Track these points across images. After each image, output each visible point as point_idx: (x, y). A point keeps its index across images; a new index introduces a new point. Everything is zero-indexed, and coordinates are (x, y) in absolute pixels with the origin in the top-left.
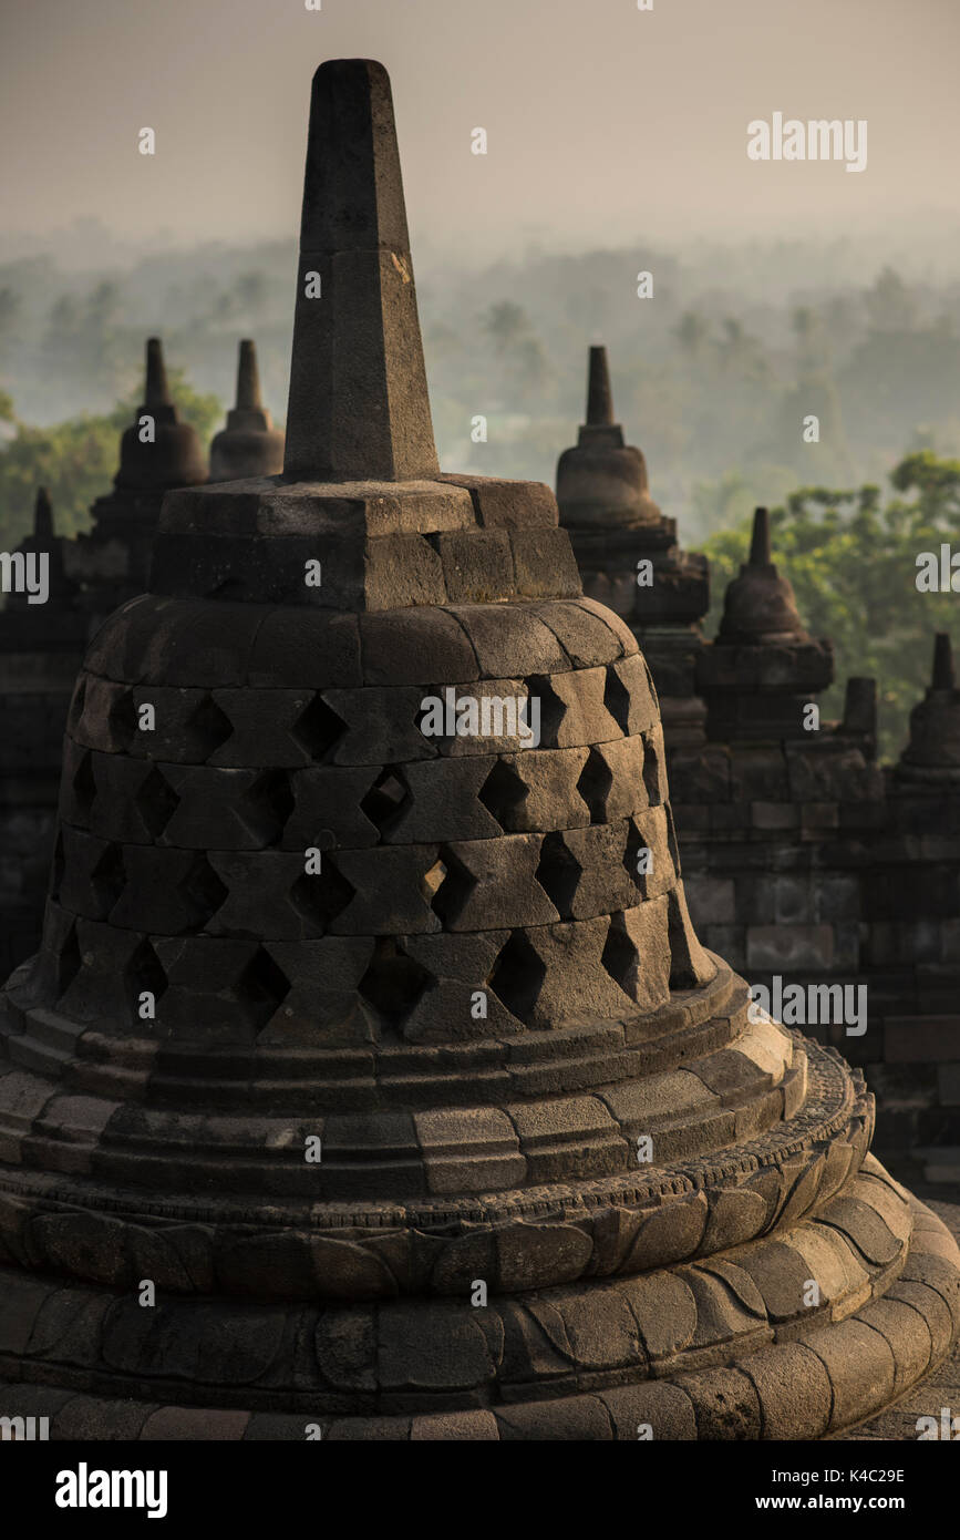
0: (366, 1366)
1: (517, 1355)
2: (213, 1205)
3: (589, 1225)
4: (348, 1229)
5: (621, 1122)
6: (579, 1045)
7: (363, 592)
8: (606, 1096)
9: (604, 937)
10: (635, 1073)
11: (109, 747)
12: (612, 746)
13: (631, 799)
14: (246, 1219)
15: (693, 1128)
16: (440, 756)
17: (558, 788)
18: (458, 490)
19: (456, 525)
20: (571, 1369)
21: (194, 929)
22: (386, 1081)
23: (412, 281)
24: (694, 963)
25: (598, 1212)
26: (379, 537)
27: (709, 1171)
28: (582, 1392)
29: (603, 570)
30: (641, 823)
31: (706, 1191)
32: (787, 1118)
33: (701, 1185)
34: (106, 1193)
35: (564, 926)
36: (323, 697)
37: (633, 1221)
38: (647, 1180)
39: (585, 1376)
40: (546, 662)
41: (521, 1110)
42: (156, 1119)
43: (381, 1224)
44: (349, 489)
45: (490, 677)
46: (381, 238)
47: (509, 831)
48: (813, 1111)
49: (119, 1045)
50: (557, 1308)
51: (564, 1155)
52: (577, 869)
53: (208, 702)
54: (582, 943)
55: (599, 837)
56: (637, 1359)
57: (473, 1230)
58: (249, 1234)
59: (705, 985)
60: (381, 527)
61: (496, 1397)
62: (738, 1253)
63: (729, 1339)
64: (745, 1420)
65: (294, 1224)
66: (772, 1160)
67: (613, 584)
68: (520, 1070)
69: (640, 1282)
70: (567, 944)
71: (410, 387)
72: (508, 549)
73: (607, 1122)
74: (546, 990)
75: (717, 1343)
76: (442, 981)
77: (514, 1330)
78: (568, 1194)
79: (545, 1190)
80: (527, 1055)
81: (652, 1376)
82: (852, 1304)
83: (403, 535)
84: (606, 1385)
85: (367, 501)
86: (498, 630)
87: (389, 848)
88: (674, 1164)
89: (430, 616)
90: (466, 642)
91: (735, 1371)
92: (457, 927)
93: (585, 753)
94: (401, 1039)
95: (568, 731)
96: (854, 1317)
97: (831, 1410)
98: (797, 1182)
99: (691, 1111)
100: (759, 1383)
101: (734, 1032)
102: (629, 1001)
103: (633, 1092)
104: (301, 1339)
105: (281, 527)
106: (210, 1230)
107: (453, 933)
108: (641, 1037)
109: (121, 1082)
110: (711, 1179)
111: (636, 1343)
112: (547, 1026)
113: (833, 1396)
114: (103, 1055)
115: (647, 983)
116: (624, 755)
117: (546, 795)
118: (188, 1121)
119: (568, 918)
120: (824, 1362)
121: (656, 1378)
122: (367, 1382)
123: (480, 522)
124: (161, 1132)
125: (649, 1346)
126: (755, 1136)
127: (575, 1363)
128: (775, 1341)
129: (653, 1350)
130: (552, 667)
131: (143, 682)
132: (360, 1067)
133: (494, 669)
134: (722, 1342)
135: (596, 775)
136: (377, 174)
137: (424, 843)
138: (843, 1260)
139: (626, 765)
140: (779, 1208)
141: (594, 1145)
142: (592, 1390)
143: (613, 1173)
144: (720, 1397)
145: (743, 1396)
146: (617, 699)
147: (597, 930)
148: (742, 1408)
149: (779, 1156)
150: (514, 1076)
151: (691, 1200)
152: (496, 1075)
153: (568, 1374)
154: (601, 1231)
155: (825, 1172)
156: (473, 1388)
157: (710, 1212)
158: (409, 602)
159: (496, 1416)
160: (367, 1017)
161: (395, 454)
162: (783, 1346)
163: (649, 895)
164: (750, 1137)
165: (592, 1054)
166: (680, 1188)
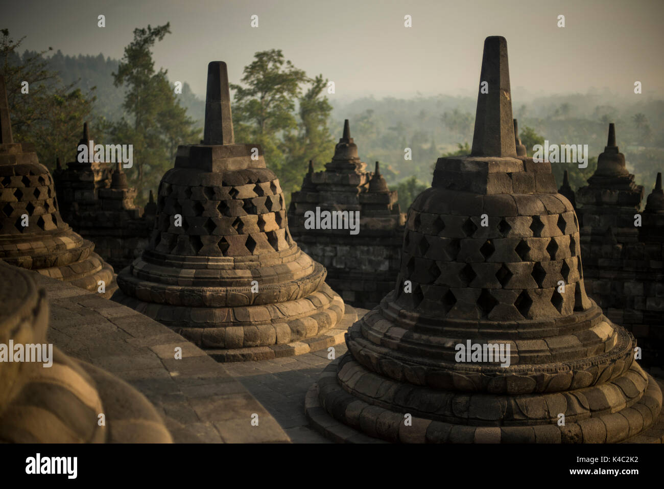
0: (465, 411)
1: (510, 412)
2: (427, 361)
3: (534, 377)
4: (463, 372)
5: (550, 348)
6: (541, 325)
7: (486, 189)
8: (547, 340)
9: (552, 294)
10: (557, 334)
11: (413, 230)
12: (559, 238)
13: (564, 254)
14: (436, 366)
15: (573, 352)
16: (504, 237)
17: (540, 249)
18: (519, 161)
19: (517, 171)
20: (525, 418)
21: (432, 283)
22: (481, 330)
23: (510, 100)
24: (583, 304)
25: (538, 373)
26: (492, 173)
27: (575, 365)
28: (528, 425)
29: (610, 189)
30: (568, 261)
31: (573, 371)
32: (606, 352)
33: (572, 369)
34: (400, 355)
35: (539, 290)
36: (471, 218)
37: (549, 378)
38: (555, 366)
39: (530, 421)
40: (539, 212)
41: (520, 342)
42: (416, 336)
43: (474, 371)
44: (486, 159)
45: (521, 215)
46: (501, 88)
47: (524, 260)
48: (615, 350)
49: (409, 314)
50: (523, 401)
51: (531, 356)
52: (545, 273)
53: (439, 218)
54: (545, 295)
55: (553, 264)
56: (546, 418)
57: (499, 375)
58: (436, 370)
59: (586, 310)
60: (493, 170)
61: (502, 423)
62: (584, 390)
63: (576, 415)
64: (577, 439)
65: (449, 369)
66: (596, 364)
67: (612, 193)
68: (521, 331)
69: (551, 395)
70: (540, 295)
71: (508, 131)
72: (534, 178)
73: (546, 348)
74: (532, 308)
75: (572, 415)
76: (501, 303)
77: (510, 406)
78: (530, 367)
79: (524, 366)
80: (524, 326)
81: (550, 423)
82: (619, 408)
83: (500, 173)
84: (536, 424)
85: (489, 162)
86: (525, 202)
87: (487, 263)
88: (566, 362)
89: (505, 197)
90: (515, 205)
91: (576, 424)
92: (506, 288)
93: (550, 239)
94: (488, 319)
95: (544, 233)
96: (619, 412)
97: (606, 439)
98: (604, 370)
99: (573, 347)
100: (583, 428)
101: (592, 325)
102: (559, 313)
103: (554, 340)
104: (448, 401)
105: (467, 169)
106: (425, 368)
107: (505, 289)
108: (560, 324)
109: (408, 324)
110: (575, 367)
111: (546, 413)
112: (531, 318)
113: (607, 435)
114: (405, 316)
115: (565, 308)
116: (563, 241)
117: (536, 251)
118: (424, 337)
119: (541, 287)
120: (605, 425)
121: (552, 424)
122: (465, 416)
123: (525, 170)
124: (416, 339)
125: (550, 414)
126: (594, 356)
127: (527, 417)
128: (591, 417)
129: (551, 415)
130: (541, 213)
131: (423, 212)
132: (474, 326)
133: (522, 213)
134: (573, 415)
135: (553, 247)
136: (501, 68)
137: (497, 263)
138: (618, 394)
139: (563, 243)
140: (597, 378)
141: (540, 354)
142: (532, 425)
143: (546, 363)
144: (570, 431)
145: (577, 432)
146: (562, 224)
147: (550, 292)
148: (577, 435)
149: (599, 363)
150: (519, 332)
151: (567, 373)
152: (513, 331)
153: (525, 420)
154: (539, 379)
155: (614, 368)
156: (495, 421)
157: (573, 377)
158: (501, 192)
159: (501, 430)
160: (478, 311)
161: (502, 150)
162: (593, 419)
163: (569, 282)
164: (592, 356)
165: (544, 328)
166: (565, 369)
